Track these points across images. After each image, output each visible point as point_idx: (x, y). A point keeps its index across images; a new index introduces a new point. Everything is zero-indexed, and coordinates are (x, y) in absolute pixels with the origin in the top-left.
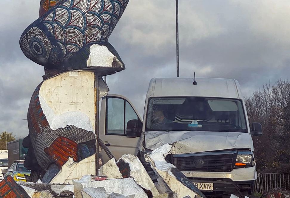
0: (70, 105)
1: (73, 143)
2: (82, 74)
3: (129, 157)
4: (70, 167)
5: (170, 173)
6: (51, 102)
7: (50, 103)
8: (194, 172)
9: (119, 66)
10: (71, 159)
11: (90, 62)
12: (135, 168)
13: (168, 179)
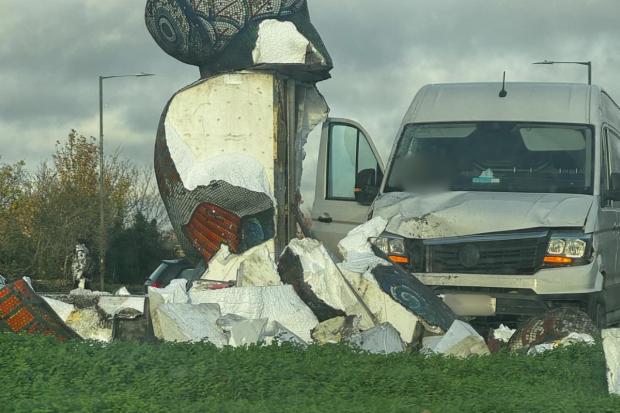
0: (226, 140)
1: (229, 216)
2: (251, 79)
3: (304, 244)
4: (225, 264)
5: (369, 276)
6: (190, 135)
7: (187, 137)
8: (458, 275)
9: (317, 61)
10: (224, 249)
11: (259, 55)
12: (315, 265)
13: (363, 287)
